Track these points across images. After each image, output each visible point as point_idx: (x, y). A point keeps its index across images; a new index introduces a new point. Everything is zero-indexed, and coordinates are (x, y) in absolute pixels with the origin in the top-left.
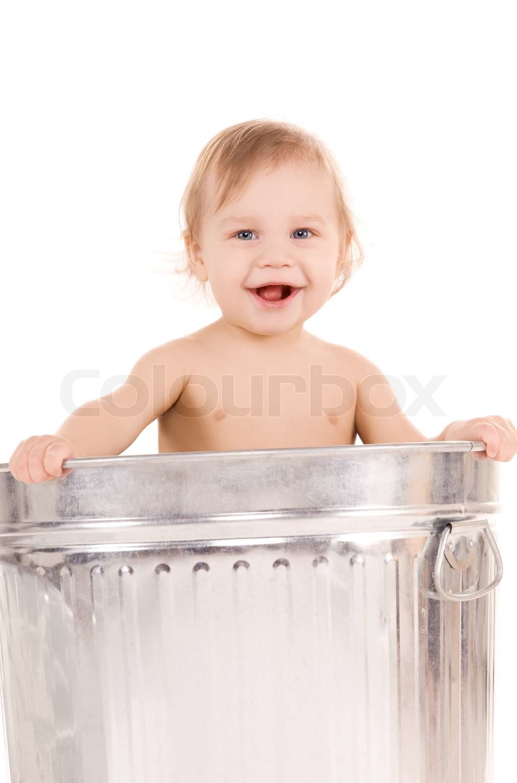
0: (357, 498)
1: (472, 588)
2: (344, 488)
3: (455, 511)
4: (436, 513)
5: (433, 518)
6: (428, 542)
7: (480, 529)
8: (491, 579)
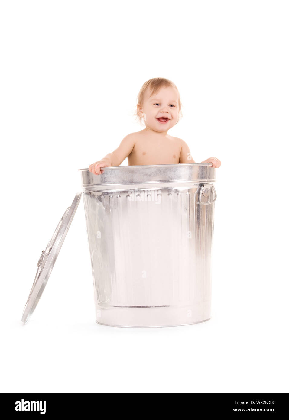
0: (179, 177)
1: (209, 201)
2: (176, 175)
3: (205, 181)
4: (200, 182)
5: (199, 183)
6: (198, 189)
7: (211, 186)
8: (214, 199)
